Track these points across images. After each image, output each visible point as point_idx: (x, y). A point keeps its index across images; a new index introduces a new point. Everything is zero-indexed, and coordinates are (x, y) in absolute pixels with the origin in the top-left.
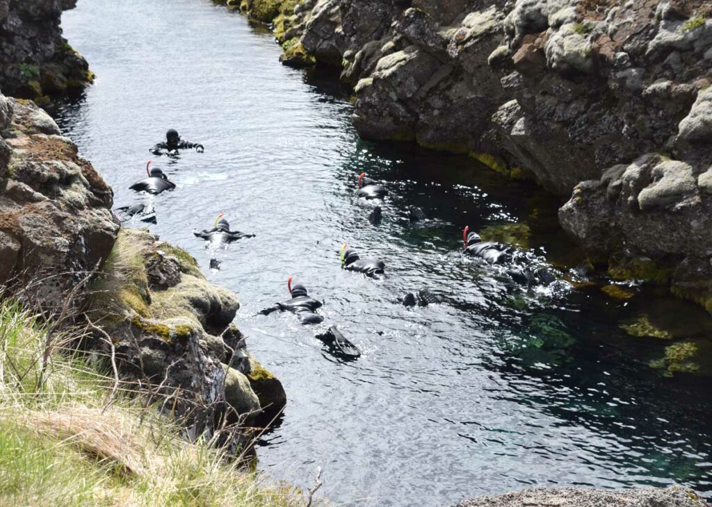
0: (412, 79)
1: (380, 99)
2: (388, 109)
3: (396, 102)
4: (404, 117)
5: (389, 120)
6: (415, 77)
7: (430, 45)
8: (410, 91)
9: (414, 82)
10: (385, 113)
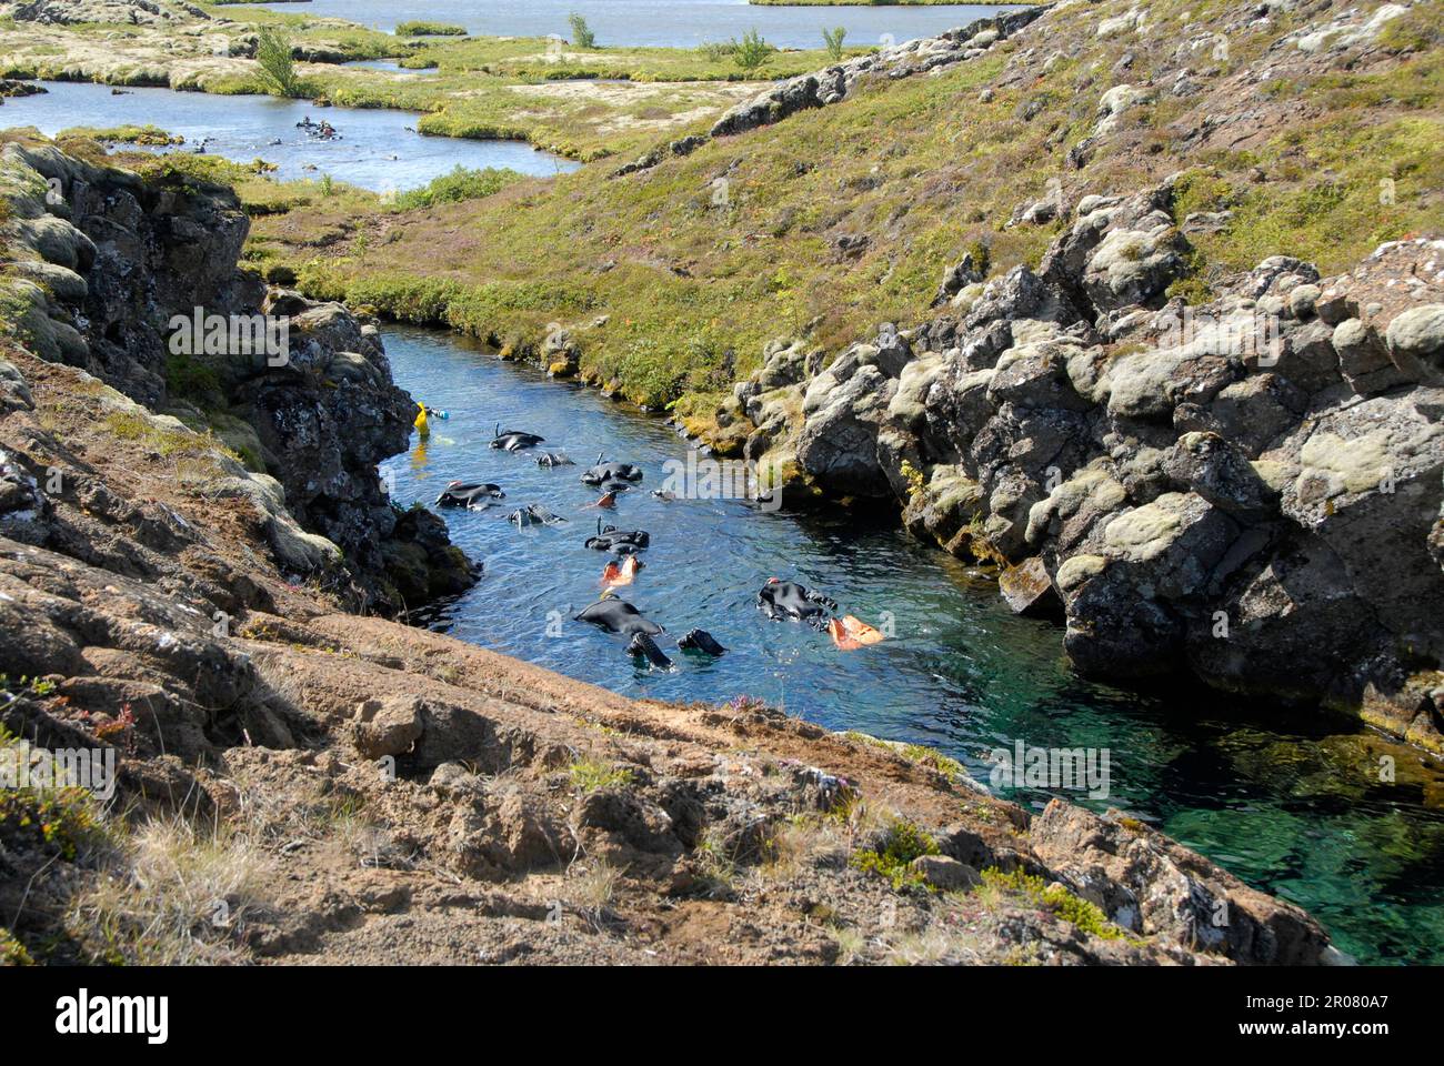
0: (1193, 560)
1: (1117, 596)
2: (1131, 614)
3: (1151, 601)
4: (1162, 626)
5: (1136, 634)
6: (1199, 558)
7: (1240, 499)
8: (1189, 582)
9: (1197, 565)
10: (1126, 622)
